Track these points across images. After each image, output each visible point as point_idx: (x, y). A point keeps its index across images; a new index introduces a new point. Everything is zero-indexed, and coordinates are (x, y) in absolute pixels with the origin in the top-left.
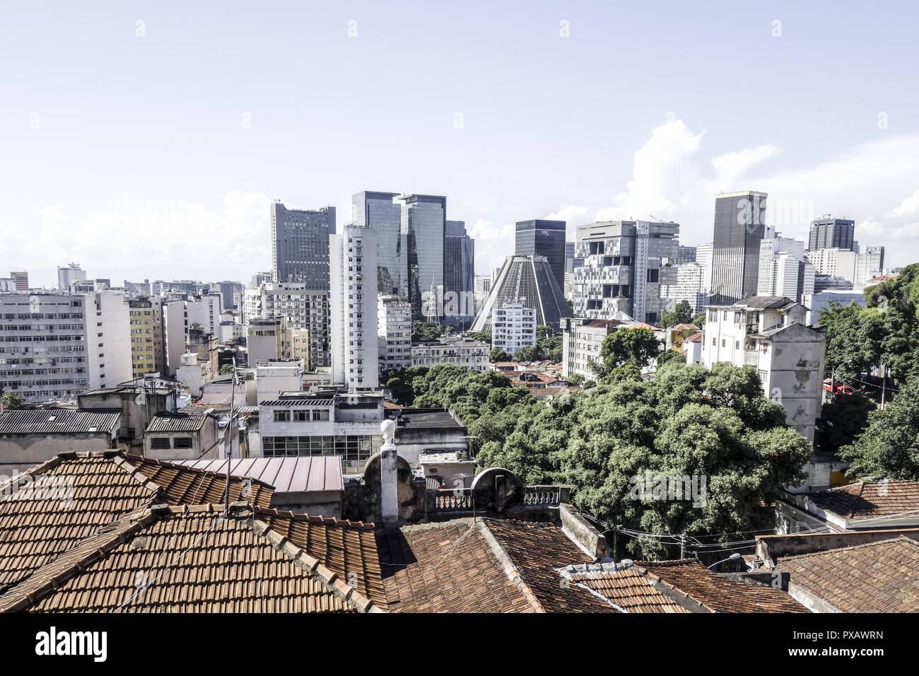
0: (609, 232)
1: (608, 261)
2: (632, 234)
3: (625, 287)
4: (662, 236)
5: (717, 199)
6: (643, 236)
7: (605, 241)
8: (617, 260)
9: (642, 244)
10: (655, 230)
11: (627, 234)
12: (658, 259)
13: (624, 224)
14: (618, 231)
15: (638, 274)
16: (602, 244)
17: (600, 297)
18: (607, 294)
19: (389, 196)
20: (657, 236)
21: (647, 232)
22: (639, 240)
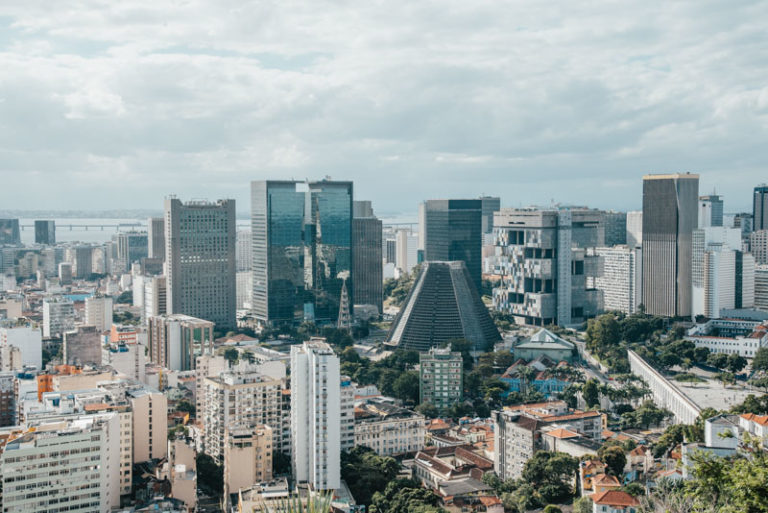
0: (530, 222)
1: (529, 253)
2: (554, 225)
3: (548, 282)
4: (586, 225)
5: (645, 181)
6: (564, 228)
7: (525, 231)
8: (538, 253)
9: (565, 235)
10: (579, 219)
11: (548, 225)
12: (583, 249)
13: (545, 215)
14: (538, 222)
15: (561, 268)
16: (522, 233)
17: (521, 291)
18: (529, 289)
19: (292, 184)
20: (580, 225)
21: (570, 224)
22: (562, 232)
